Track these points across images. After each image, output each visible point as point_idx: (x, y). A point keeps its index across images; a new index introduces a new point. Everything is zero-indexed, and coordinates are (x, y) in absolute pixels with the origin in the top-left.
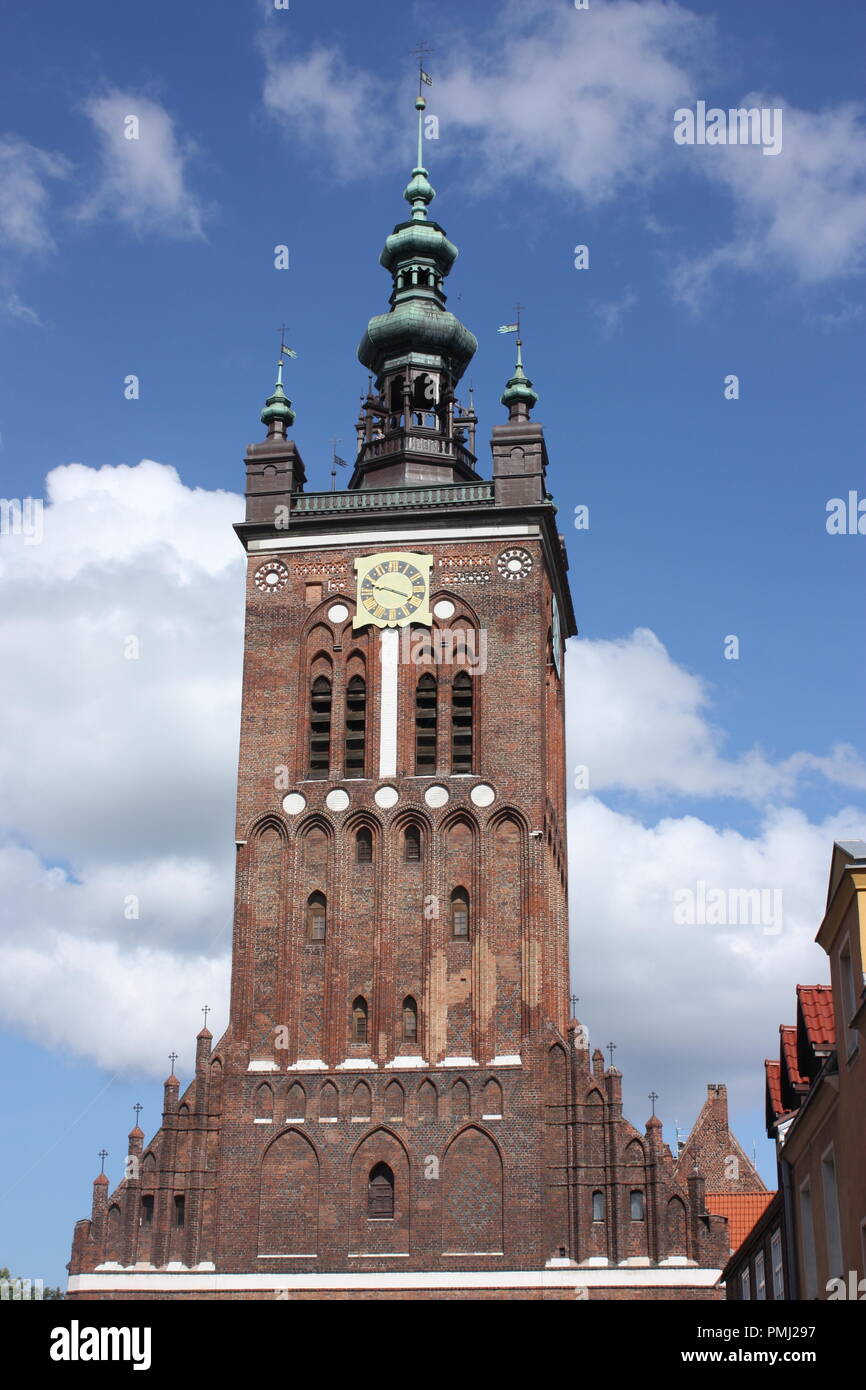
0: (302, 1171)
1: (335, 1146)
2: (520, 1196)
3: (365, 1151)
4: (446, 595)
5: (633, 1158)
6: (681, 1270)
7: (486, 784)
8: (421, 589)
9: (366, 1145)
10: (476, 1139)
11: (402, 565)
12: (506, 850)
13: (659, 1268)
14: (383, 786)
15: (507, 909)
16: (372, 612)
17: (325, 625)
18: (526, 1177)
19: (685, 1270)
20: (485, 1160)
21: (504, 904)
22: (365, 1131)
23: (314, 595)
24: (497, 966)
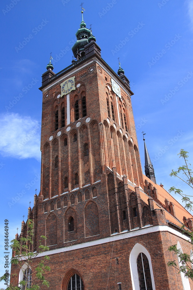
0: (54, 223)
1: (60, 215)
2: (103, 217)
3: (67, 214)
4: (78, 82)
5: (133, 199)
6: (148, 228)
7: (89, 117)
8: (73, 83)
9: (67, 213)
10: (92, 204)
11: (69, 80)
12: (95, 130)
13: (141, 229)
14: (68, 127)
15: (96, 144)
16: (64, 93)
17: (56, 100)
18: (104, 211)
19: (149, 228)
20: (94, 209)
21: (95, 143)
22: (66, 209)
23: (54, 95)
24: (95, 159)
